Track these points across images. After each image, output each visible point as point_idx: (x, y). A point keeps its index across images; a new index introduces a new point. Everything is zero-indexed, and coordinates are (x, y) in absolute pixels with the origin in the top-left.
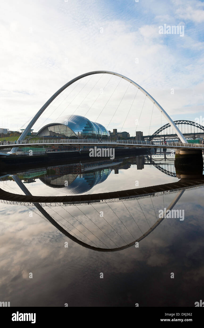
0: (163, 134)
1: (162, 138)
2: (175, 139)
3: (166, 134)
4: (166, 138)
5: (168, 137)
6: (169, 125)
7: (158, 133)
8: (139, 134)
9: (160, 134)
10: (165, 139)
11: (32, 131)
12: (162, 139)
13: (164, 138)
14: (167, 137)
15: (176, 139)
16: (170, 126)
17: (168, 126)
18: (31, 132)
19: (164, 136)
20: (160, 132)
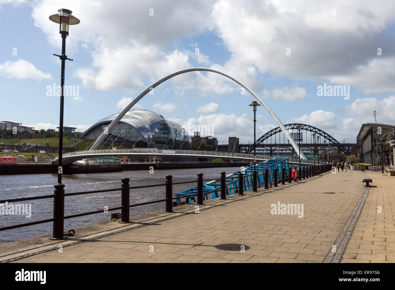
0: (269, 143)
1: (268, 148)
2: (286, 150)
3: (273, 143)
4: (272, 148)
5: (276, 148)
6: (279, 129)
7: (263, 141)
8: (233, 140)
9: (265, 142)
10: (271, 150)
11: (74, 130)
12: (268, 150)
13: (269, 148)
14: (274, 148)
15: (288, 151)
16: (280, 131)
17: (277, 131)
18: (73, 132)
19: (271, 146)
20: (265, 139)
